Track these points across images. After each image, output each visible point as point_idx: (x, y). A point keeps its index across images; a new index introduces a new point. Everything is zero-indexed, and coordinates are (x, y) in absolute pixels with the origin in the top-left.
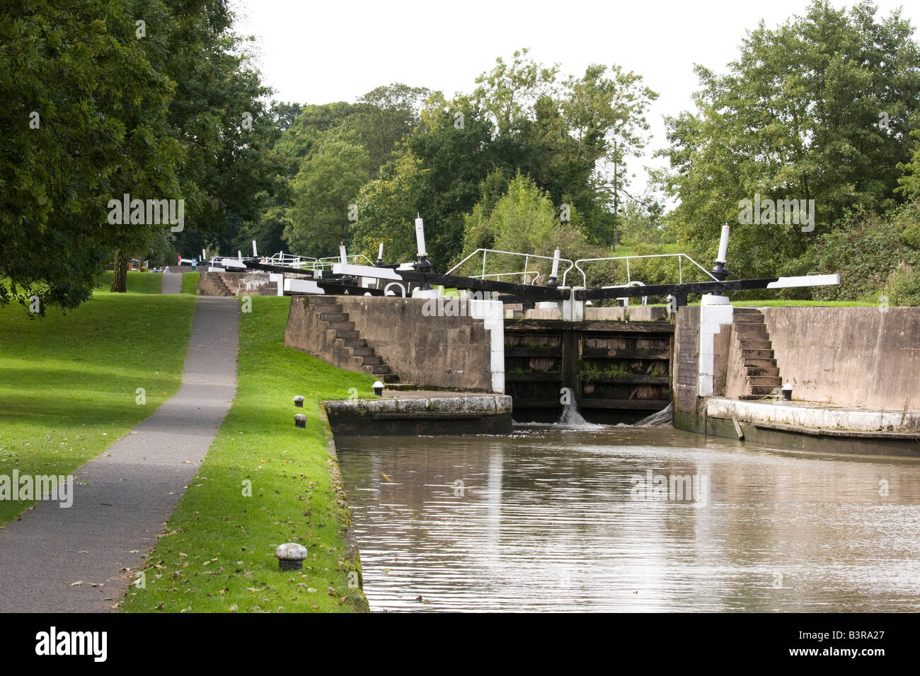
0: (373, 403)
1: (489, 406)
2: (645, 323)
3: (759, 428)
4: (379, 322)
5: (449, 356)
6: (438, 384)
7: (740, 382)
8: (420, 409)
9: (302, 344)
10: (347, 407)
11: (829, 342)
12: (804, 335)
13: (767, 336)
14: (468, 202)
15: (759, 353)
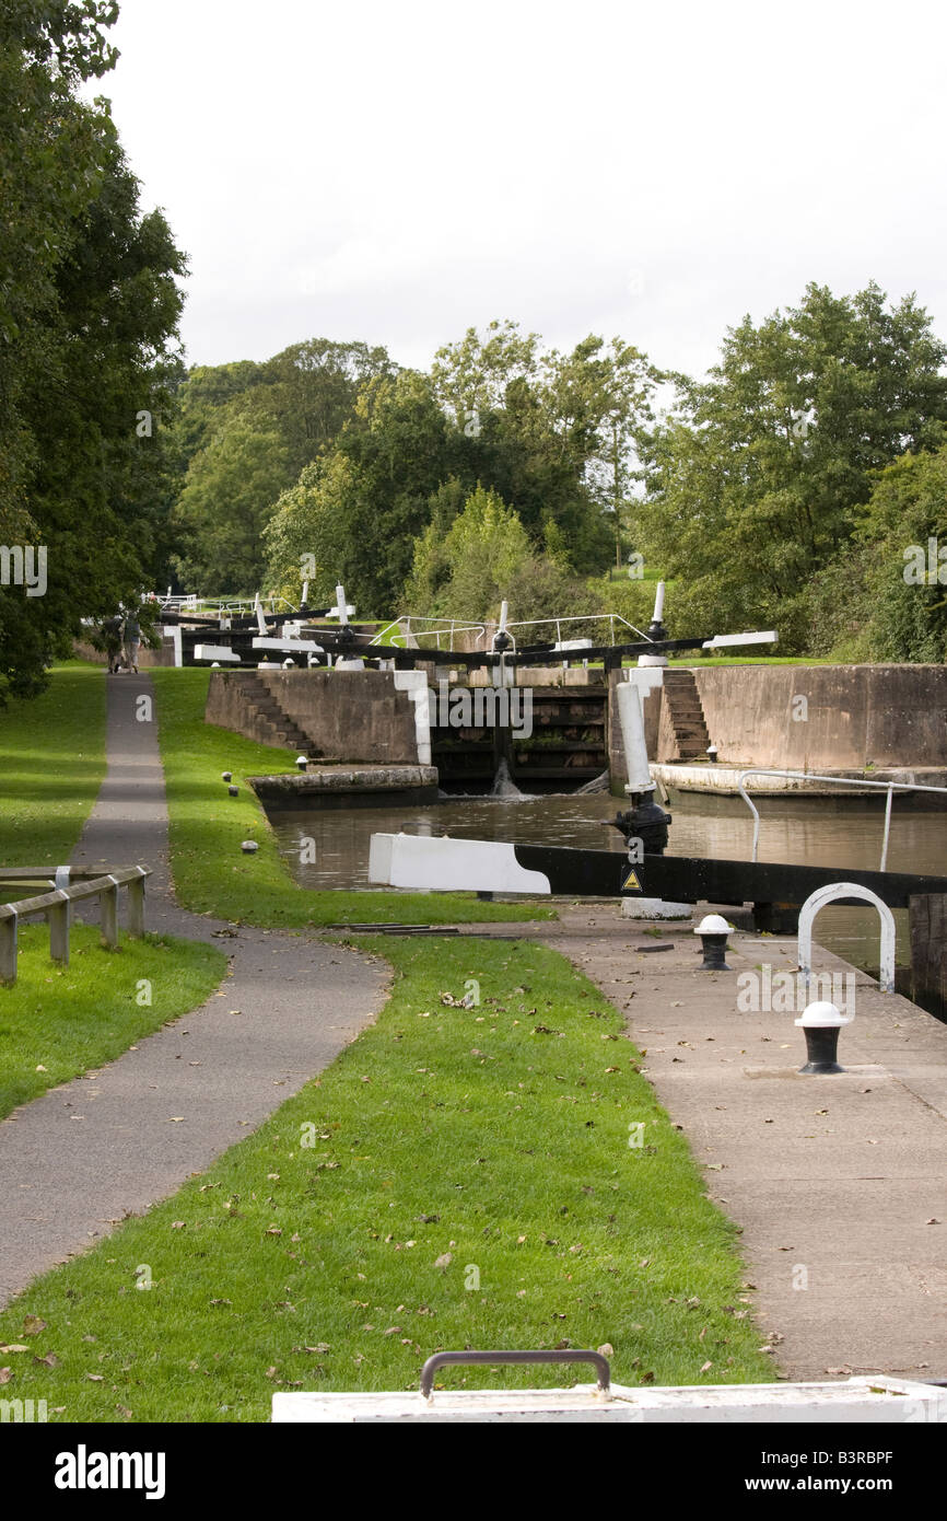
0: (297, 778)
1: (414, 778)
2: (579, 688)
3: (681, 791)
4: (301, 696)
5: (373, 728)
6: (364, 757)
7: (669, 746)
8: (344, 783)
9: (223, 721)
10: (272, 783)
11: (750, 704)
12: (729, 697)
13: (697, 698)
14: (417, 522)
15: (689, 716)
